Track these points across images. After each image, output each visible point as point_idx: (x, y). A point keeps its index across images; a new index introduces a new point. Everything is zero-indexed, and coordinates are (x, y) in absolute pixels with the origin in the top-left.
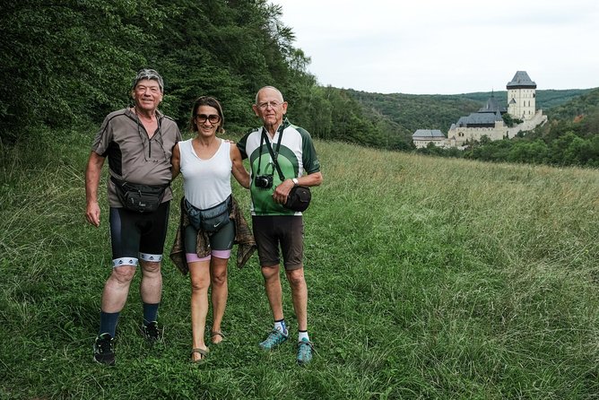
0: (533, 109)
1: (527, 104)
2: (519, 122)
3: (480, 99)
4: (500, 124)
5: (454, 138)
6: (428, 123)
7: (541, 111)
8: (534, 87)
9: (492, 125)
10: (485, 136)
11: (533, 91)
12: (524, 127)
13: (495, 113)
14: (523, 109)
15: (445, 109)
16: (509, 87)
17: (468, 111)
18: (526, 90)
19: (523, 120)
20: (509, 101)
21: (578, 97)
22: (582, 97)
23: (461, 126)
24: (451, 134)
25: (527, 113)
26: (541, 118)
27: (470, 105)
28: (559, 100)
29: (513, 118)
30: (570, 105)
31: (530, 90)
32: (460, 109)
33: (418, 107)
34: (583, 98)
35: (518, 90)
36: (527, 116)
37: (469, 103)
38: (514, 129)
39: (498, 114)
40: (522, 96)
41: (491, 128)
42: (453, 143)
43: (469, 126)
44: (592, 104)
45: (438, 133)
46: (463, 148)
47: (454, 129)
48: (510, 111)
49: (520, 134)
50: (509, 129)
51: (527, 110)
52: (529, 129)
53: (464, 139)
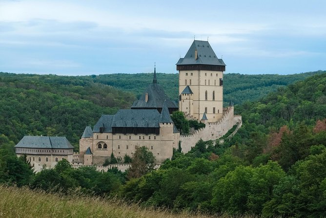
0: (219, 105)
1: (210, 97)
2: (197, 126)
3: (123, 85)
4: (168, 128)
5: (89, 151)
6: (39, 123)
7: (232, 110)
8: (221, 68)
9: (156, 131)
10: (144, 149)
11: (220, 75)
12: (205, 135)
13: (160, 110)
14: (203, 105)
15: (68, 101)
16: (181, 67)
17: (111, 106)
18: (209, 73)
19: (206, 122)
20: (181, 89)
21: (285, 87)
22: (292, 88)
23: (102, 130)
24: (84, 144)
25: (210, 111)
26: (232, 120)
27: (110, 95)
28: (248, 91)
29: (188, 119)
30: (274, 99)
31: (214, 73)
32: (94, 102)
33: (22, 95)
34: (294, 90)
35: (195, 73)
36: (210, 117)
37: (108, 91)
38: (190, 137)
39: (166, 111)
40: (202, 83)
41: (152, 136)
42: (88, 161)
43: (116, 130)
44: (309, 99)
45: (62, 142)
46: (106, 169)
47: (89, 136)
48: (184, 107)
49: (200, 147)
50: (183, 139)
51: (210, 105)
52: (214, 139)
53: (106, 153)
